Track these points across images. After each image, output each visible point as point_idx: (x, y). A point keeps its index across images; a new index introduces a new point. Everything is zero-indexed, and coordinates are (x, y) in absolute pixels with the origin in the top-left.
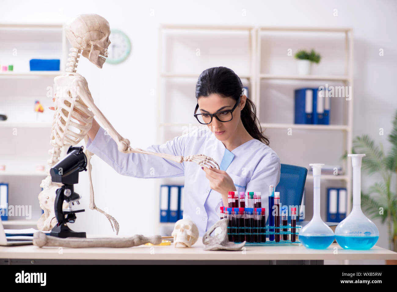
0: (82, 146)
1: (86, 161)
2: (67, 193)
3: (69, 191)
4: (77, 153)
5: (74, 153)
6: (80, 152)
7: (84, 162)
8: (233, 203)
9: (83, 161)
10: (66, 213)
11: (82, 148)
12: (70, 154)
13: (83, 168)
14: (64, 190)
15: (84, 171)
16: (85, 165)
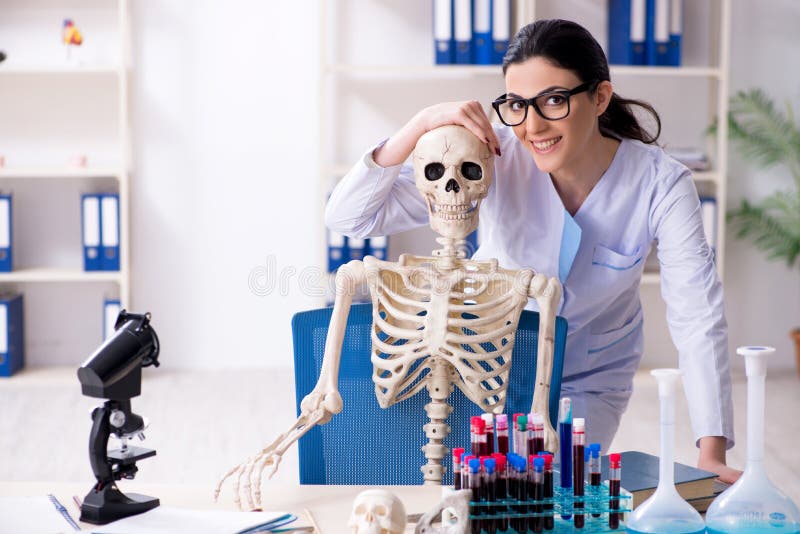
0: (148, 313)
1: (156, 345)
2: (116, 419)
3: (122, 415)
4: (137, 330)
5: (128, 328)
6: (142, 326)
7: (153, 348)
8: (481, 444)
9: (150, 344)
10: (114, 461)
11: (148, 316)
12: (121, 331)
13: (151, 361)
14: (110, 413)
15: (153, 366)
16: (154, 354)
